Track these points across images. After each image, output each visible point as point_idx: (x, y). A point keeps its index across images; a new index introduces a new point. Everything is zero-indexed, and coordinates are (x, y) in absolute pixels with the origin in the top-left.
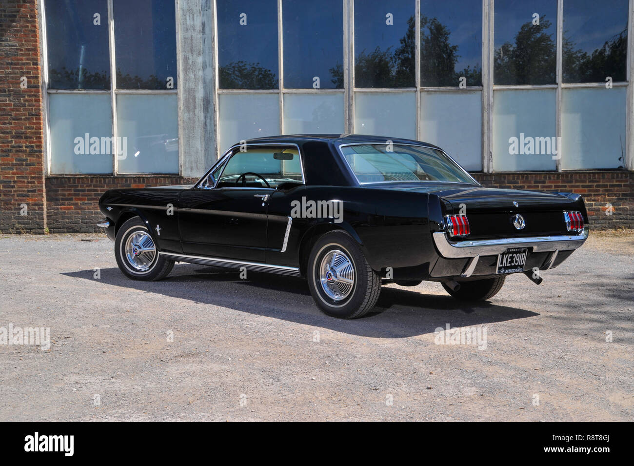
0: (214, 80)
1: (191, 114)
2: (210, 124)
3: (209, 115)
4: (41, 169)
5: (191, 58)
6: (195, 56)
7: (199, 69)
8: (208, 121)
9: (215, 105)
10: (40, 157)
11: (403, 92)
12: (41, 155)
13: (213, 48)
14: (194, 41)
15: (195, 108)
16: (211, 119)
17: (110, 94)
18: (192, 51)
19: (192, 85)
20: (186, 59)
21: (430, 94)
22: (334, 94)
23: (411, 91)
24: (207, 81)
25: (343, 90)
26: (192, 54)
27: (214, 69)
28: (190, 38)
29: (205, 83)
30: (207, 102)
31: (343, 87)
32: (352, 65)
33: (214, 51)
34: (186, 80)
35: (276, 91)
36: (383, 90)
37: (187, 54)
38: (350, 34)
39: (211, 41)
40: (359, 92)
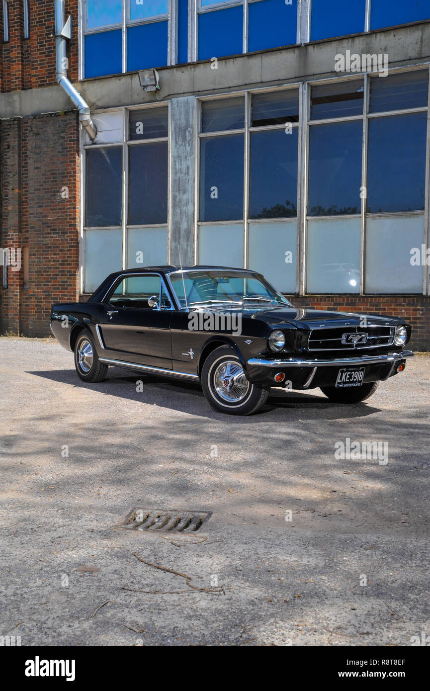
0: (194, 215)
1: (177, 243)
2: (191, 251)
3: (189, 244)
4: (75, 289)
5: (178, 196)
6: (181, 194)
7: (184, 206)
8: (189, 248)
9: (194, 235)
10: (75, 279)
11: (350, 218)
12: (76, 278)
13: (194, 187)
14: (181, 183)
15: (180, 238)
16: (191, 248)
17: (121, 229)
18: (179, 190)
19: (178, 218)
20: (174, 198)
21: (376, 219)
22: (290, 222)
23: (357, 217)
24: (189, 215)
25: (295, 218)
26: (179, 193)
27: (194, 205)
28: (178, 180)
29: (188, 216)
30: (188, 233)
31: (296, 216)
32: (304, 195)
33: (195, 189)
34: (173, 215)
35: (242, 221)
36: (332, 217)
37: (175, 193)
38: (303, 167)
39: (193, 181)
40: (311, 220)
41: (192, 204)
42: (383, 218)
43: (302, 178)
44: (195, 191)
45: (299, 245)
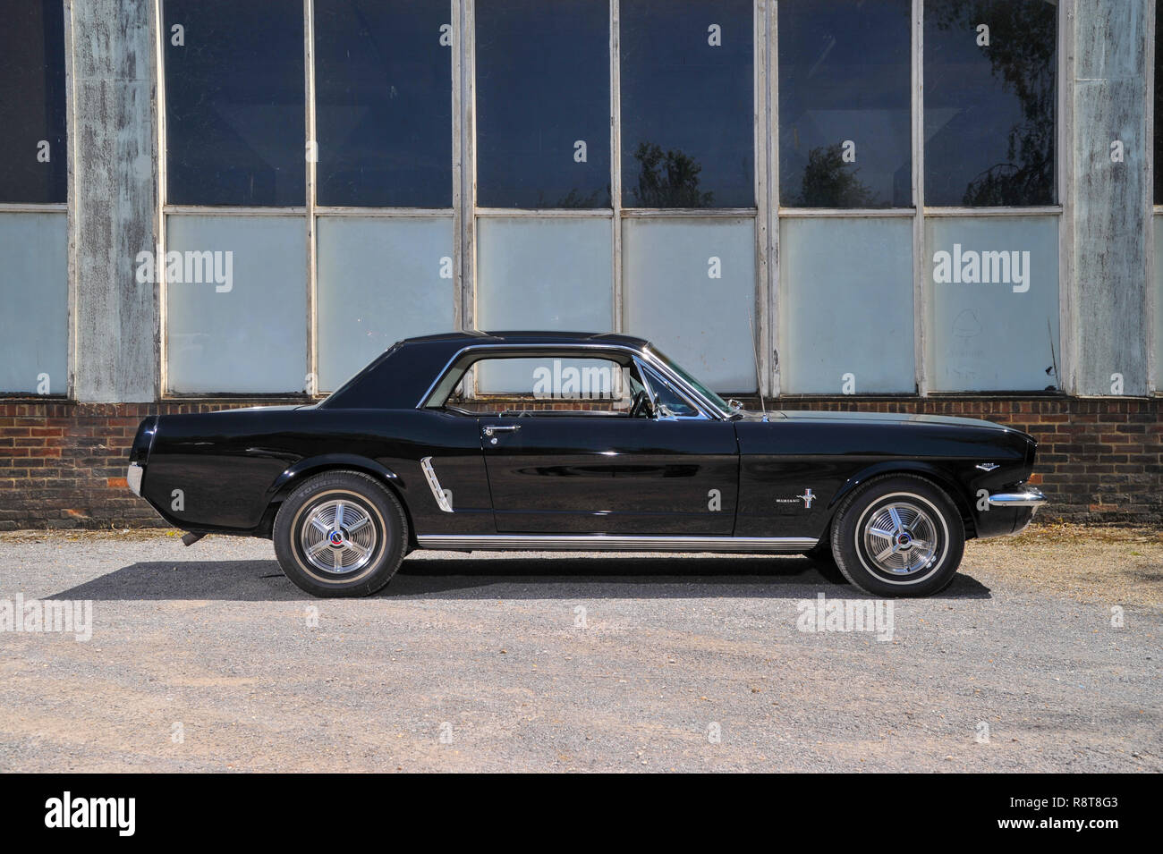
0: (155, 184)
1: (99, 257)
5: (101, 132)
6: (110, 128)
7: (120, 159)
9: (157, 240)
13: (153, 112)
14: (109, 96)
15: (109, 245)
18: (104, 116)
19: (102, 193)
20: (89, 135)
23: (601, 216)
24: (140, 184)
25: (449, 212)
26: (104, 122)
27: (155, 159)
28: (99, 85)
29: (134, 188)
30: (137, 233)
31: (450, 206)
32: (470, 156)
33: (156, 117)
34: (88, 181)
35: (299, 210)
36: (541, 212)
37: (91, 123)
38: (467, 87)
39: (149, 94)
40: (488, 217)
41: (149, 157)
42: (660, 220)
43: (466, 116)
44: (156, 123)
45: (462, 277)
